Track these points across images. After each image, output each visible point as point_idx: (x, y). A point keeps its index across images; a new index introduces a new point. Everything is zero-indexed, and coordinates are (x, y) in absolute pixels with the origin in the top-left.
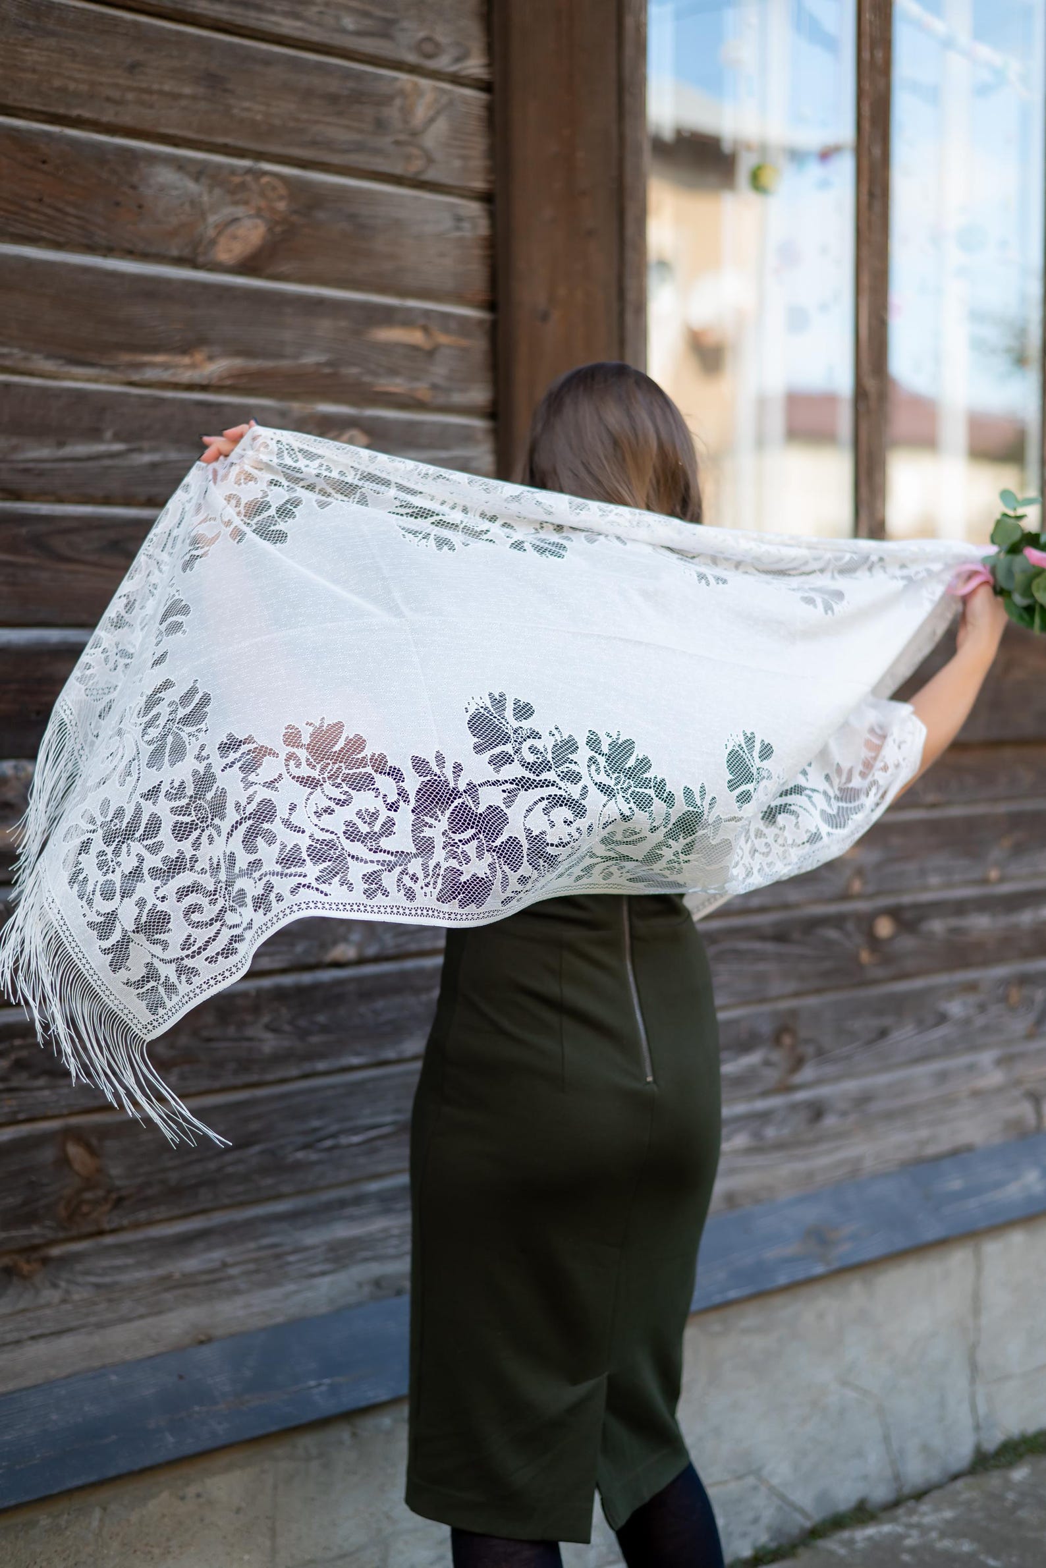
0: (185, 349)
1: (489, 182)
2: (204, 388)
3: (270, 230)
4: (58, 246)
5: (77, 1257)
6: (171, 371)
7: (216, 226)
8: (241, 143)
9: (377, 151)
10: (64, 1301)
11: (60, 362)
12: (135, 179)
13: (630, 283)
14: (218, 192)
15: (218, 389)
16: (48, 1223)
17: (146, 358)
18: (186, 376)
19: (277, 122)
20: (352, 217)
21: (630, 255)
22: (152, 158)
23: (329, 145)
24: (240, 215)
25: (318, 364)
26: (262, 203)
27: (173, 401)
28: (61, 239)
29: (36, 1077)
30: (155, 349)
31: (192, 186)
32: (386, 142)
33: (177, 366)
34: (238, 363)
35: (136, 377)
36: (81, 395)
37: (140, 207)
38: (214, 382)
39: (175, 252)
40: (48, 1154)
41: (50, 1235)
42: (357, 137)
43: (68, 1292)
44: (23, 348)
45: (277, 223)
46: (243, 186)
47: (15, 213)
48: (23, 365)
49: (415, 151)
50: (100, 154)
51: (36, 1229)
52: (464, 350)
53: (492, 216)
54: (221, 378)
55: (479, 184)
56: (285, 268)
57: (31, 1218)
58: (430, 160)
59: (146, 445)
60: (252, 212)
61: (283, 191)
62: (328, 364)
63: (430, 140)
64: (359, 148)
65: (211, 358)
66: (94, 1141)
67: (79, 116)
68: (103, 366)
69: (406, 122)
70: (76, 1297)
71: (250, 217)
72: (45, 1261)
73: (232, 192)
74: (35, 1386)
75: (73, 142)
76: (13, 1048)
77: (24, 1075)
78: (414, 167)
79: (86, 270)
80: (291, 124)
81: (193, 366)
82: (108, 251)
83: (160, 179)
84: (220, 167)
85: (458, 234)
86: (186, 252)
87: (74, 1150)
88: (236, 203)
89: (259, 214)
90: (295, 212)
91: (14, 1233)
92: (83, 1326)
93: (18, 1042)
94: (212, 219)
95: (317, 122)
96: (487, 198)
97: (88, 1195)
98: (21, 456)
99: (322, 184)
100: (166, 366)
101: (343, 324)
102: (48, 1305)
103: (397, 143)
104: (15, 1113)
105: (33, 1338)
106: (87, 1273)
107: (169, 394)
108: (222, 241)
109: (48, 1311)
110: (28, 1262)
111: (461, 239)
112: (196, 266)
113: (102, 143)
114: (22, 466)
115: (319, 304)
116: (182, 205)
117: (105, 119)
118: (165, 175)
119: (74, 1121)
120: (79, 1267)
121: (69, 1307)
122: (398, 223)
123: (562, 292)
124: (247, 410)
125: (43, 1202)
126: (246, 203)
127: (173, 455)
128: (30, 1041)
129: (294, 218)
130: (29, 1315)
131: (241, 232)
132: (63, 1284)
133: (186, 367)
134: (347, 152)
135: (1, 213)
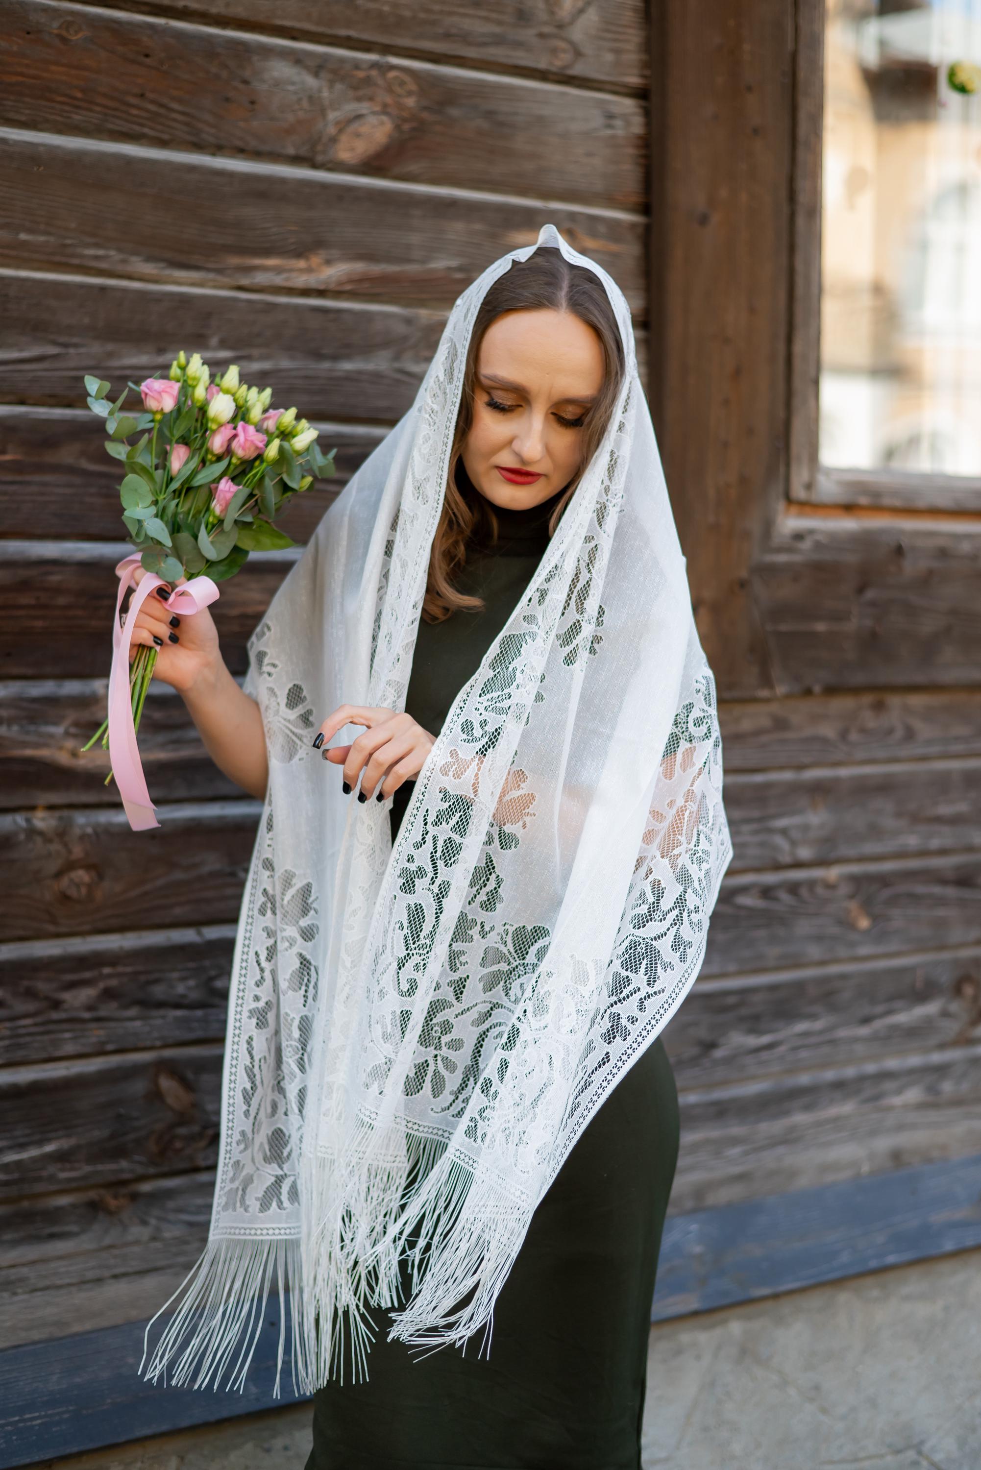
0: (300, 253)
1: (643, 76)
2: (321, 293)
3: (398, 127)
4: (162, 144)
5: (169, 1194)
6: (284, 276)
7: (337, 123)
8: (366, 36)
9: (519, 44)
10: (154, 1239)
11: (162, 265)
12: (247, 74)
13: (802, 185)
14: (339, 87)
15: (337, 294)
16: (137, 1158)
17: (257, 261)
18: (301, 281)
19: (407, 13)
20: (489, 114)
21: (802, 154)
22: (267, 52)
23: (465, 38)
24: (364, 111)
25: (449, 269)
26: (389, 99)
27: (287, 306)
28: (165, 137)
29: (127, 1006)
30: (267, 252)
31: (311, 81)
32: (528, 34)
33: (291, 270)
34: (359, 267)
35: (245, 281)
36: (184, 300)
37: (253, 103)
38: (332, 286)
39: (291, 151)
40: (139, 1087)
41: (140, 1170)
42: (497, 29)
43: (158, 1229)
44: (120, 250)
45: (405, 120)
46: (368, 81)
47: (115, 109)
48: (120, 268)
49: (562, 44)
50: (209, 46)
51: (124, 1164)
52: (615, 255)
53: (647, 113)
54: (341, 283)
55: (634, 80)
56: (413, 167)
57: (119, 1152)
58: (578, 54)
59: (255, 352)
60: (377, 108)
61: (413, 87)
62: (460, 269)
63: (577, 33)
64: (499, 41)
65: (328, 262)
66: (190, 1075)
67: (185, 7)
68: (208, 270)
69: (552, 13)
70: (167, 1235)
71: (374, 113)
72: (134, 1197)
73: (355, 88)
74: (115, 1327)
75: (180, 35)
76: (102, 977)
77: (114, 1005)
78: (558, 63)
79: (192, 169)
80: (422, 15)
81: (309, 270)
82: (217, 149)
83: (276, 74)
84: (342, 60)
85: (609, 132)
86: (304, 151)
87: (166, 1084)
88: (359, 99)
89: (385, 110)
90: (425, 108)
91: (100, 1167)
92: (170, 1266)
93: (107, 970)
94: (332, 116)
95: (451, 13)
96: (642, 94)
97: (182, 1131)
98: (115, 363)
99: (457, 79)
100: (278, 270)
101: (478, 226)
102: (137, 1242)
103: (541, 36)
104: (104, 1043)
105: (115, 1277)
106: (180, 1210)
107: (283, 300)
108: (344, 138)
109: (136, 1249)
110: (116, 1197)
111: (613, 137)
112: (315, 166)
113: (211, 36)
114: (118, 373)
115: (452, 204)
116: (300, 100)
117: (214, 10)
118: (281, 70)
119: (168, 1053)
120: (171, 1204)
121: (158, 1245)
122: (540, 120)
123: (723, 193)
124: (368, 316)
125: (132, 1136)
126: (371, 99)
127: (285, 363)
128: (120, 969)
129: (425, 115)
130: (116, 1252)
131: (364, 129)
132: (153, 1221)
133: (301, 271)
134: (484, 44)
135: (98, 109)
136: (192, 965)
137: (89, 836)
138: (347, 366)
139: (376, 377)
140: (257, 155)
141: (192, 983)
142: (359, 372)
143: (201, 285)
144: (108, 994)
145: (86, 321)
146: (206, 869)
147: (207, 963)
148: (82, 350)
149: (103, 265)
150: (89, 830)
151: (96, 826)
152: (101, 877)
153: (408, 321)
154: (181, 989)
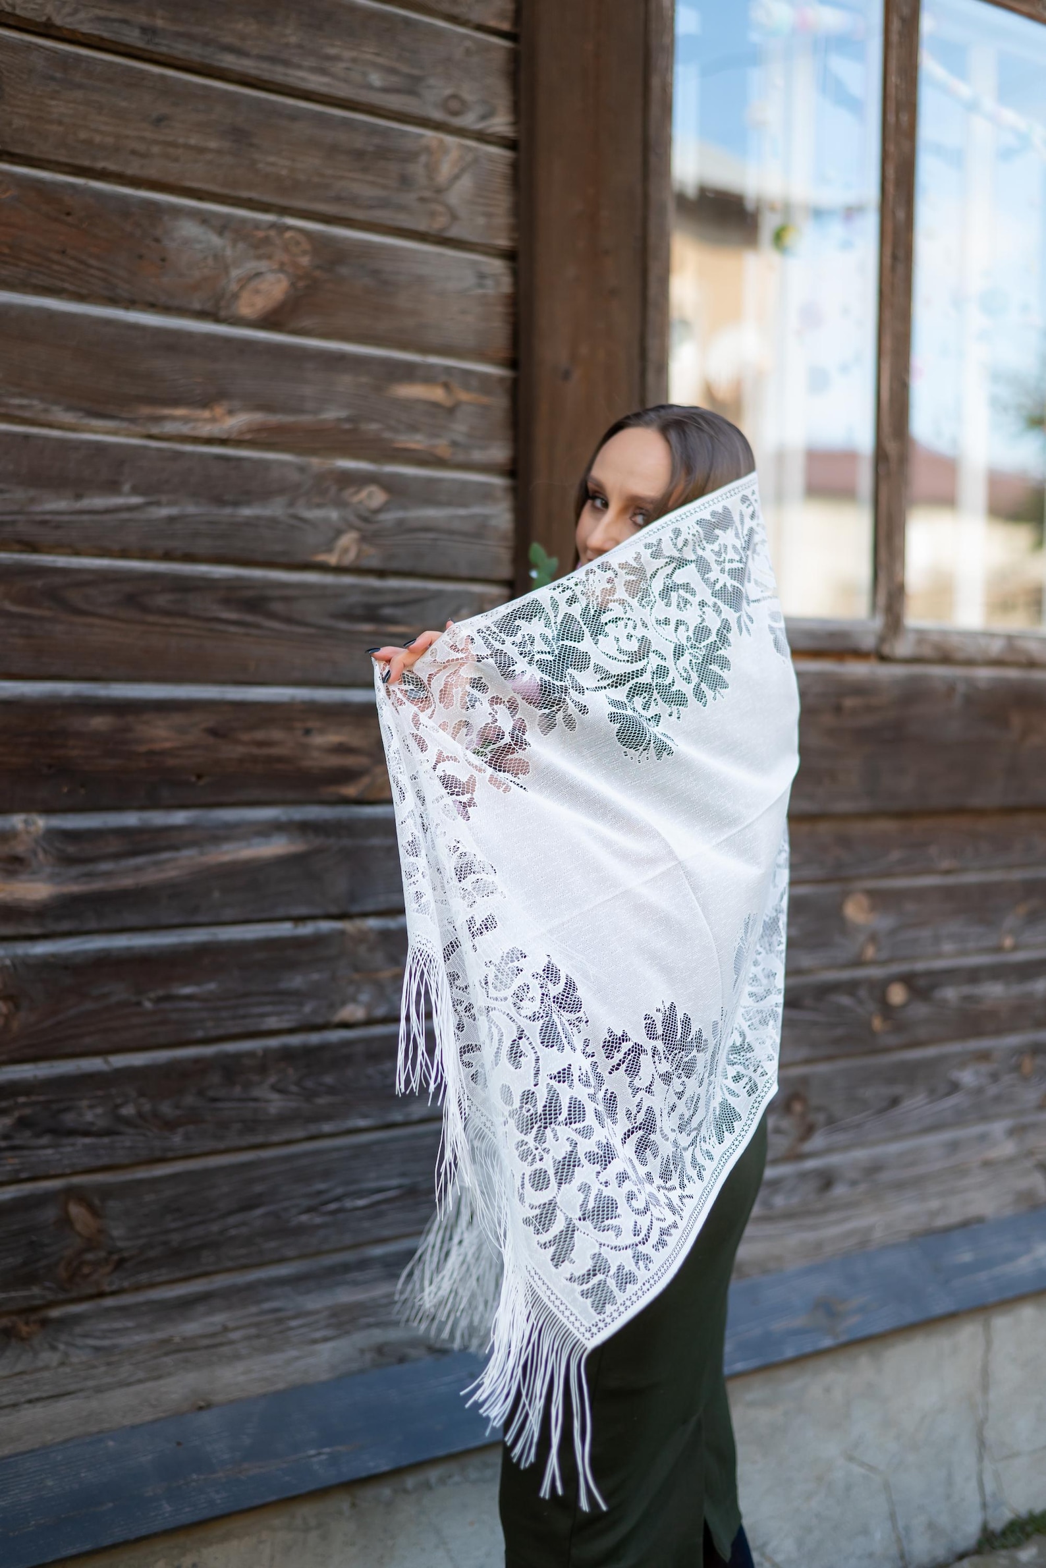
0: (205, 403)
1: (512, 239)
2: (223, 442)
3: (293, 285)
4: (80, 298)
5: (77, 1319)
6: (191, 425)
7: (239, 280)
8: (266, 198)
9: (402, 208)
10: (62, 1364)
11: (80, 414)
12: (158, 232)
13: (652, 343)
14: (241, 246)
15: (238, 443)
16: (48, 1284)
17: (167, 411)
18: (206, 430)
19: (302, 177)
20: (375, 273)
21: (652, 314)
22: (177, 211)
23: (354, 201)
24: (263, 269)
25: (339, 420)
26: (285, 258)
27: (192, 455)
28: (84, 291)
29: (38, 1135)
30: (176, 402)
31: (216, 240)
32: (410, 198)
33: (196, 420)
34: (258, 417)
35: (155, 430)
36: (100, 449)
37: (163, 260)
38: (234, 436)
39: (197, 306)
40: (50, 1214)
41: (50, 1296)
42: (381, 193)
43: (66, 1354)
44: (42, 400)
45: (300, 278)
46: (266, 241)
47: (39, 265)
48: (43, 417)
49: (439, 208)
50: (123, 207)
51: (36, 1290)
52: (485, 407)
53: (515, 274)
54: (241, 433)
55: (503, 242)
56: (307, 323)
57: (31, 1279)
58: (454, 217)
59: (164, 498)
60: (275, 267)
61: (306, 246)
62: (348, 420)
63: (454, 198)
64: (384, 204)
65: (231, 412)
66: (97, 1202)
67: (103, 168)
68: (123, 419)
69: (431, 178)
70: (75, 1360)
71: (272, 271)
72: (44, 1323)
73: (256, 247)
74: (32, 1451)
75: (98, 195)
76: (18, 1106)
77: (28, 1133)
78: (437, 224)
79: (108, 322)
80: (316, 179)
81: (213, 420)
82: (131, 303)
83: (184, 233)
84: (244, 221)
85: (480, 291)
86: (208, 306)
87: (75, 1210)
88: (259, 258)
89: (282, 268)
90: (318, 267)
91: (13, 1294)
92: (81, 1390)
93: (22, 1100)
94: (235, 273)
95: (341, 178)
96: (510, 256)
97: (89, 1256)
98: (38, 508)
99: (346, 240)
100: (185, 420)
101: (364, 379)
102: (46, 1368)
103: (422, 200)
104: (17, 1171)
105: (30, 1401)
106: (86, 1336)
107: (189, 448)
108: (245, 296)
109: (46, 1374)
110: (27, 1323)
111: (485, 296)
112: (217, 319)
113: (126, 196)
114: (39, 518)
115: (340, 359)
116: (205, 258)
117: (130, 172)
118: (189, 229)
119: (76, 1180)
120: (78, 1330)
121: (68, 1370)
122: (421, 280)
123: (584, 350)
124: (265, 465)
125: (43, 1263)
126: (269, 257)
127: (191, 509)
128: (34, 1098)
129: (318, 273)
130: (27, 1377)
131: (264, 286)
132: (62, 1347)
133: (206, 420)
134: (371, 207)
135: (24, 264)
136: (100, 1093)
137: (6, 967)
138: (247, 512)
139: (273, 522)
140: (167, 310)
141: (99, 1110)
142: (258, 518)
143: (115, 433)
144: (23, 1123)
145: (11, 467)
146: (114, 999)
147: (114, 1091)
148: (7, 496)
149: (27, 414)
150: (8, 962)
151: (14, 958)
152: (17, 1007)
153: (302, 469)
154: (89, 1117)
